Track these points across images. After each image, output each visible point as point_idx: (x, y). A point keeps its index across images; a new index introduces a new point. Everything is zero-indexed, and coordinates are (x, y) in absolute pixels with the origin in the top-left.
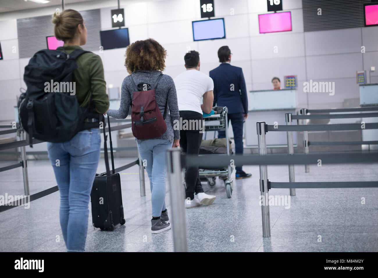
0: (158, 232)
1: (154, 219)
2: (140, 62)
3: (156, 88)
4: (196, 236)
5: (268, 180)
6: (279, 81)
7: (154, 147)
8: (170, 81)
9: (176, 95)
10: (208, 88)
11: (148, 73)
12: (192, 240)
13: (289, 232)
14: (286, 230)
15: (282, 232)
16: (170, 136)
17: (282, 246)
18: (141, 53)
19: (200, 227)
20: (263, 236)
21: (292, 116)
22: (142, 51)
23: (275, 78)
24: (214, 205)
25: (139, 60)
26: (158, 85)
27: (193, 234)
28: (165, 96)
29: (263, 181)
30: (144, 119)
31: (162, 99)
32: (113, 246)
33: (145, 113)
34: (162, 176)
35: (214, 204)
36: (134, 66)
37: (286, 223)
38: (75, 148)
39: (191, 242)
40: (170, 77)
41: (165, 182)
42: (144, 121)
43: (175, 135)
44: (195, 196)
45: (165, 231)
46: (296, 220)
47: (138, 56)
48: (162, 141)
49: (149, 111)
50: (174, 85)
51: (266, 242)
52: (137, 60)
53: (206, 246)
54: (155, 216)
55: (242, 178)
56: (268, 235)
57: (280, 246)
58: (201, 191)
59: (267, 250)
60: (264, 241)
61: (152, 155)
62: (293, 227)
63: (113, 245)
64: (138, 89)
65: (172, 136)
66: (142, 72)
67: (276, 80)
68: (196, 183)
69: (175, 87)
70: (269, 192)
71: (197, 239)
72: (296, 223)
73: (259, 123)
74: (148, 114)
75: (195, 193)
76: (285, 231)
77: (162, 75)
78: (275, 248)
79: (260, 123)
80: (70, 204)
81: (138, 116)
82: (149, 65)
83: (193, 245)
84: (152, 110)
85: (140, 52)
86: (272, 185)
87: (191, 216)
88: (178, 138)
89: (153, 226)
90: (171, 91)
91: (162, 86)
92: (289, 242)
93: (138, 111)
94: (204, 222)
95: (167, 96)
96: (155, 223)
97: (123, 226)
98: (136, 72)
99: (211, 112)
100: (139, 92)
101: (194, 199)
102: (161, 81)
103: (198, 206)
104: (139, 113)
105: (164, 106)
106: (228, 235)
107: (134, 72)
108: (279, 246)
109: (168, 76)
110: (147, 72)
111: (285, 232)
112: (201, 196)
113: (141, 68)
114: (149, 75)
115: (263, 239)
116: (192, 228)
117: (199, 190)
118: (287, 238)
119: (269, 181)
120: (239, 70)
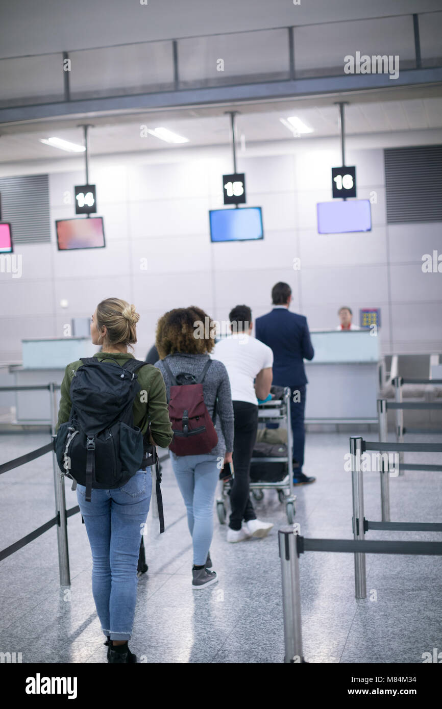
0: (203, 588)
1: (196, 568)
2: (181, 342)
3: (203, 381)
4: (259, 595)
5: (364, 518)
6: (351, 312)
7: (197, 465)
8: (221, 370)
9: (230, 390)
10: (265, 363)
11: (191, 358)
12: (255, 603)
13: (391, 589)
14: (386, 585)
15: (382, 589)
16: (221, 450)
17: (386, 614)
18: (183, 329)
19: (261, 579)
20: (356, 597)
21: (387, 404)
22: (184, 326)
23: (343, 309)
24: (271, 537)
25: (180, 338)
26: (206, 377)
27: (255, 592)
28: (215, 392)
29: (357, 520)
30: (189, 428)
31: (210, 397)
32: (144, 611)
33: (190, 420)
34: (208, 507)
35: (271, 535)
36: (172, 348)
37: (385, 574)
38: (127, 493)
39: (255, 605)
40: (222, 364)
41: (212, 515)
42: (188, 432)
43: (227, 448)
44: (243, 523)
45: (211, 585)
46: (399, 569)
47: (179, 333)
48: (210, 458)
49: (196, 417)
50: (227, 376)
51: (361, 608)
52: (177, 339)
53: (278, 612)
54: (198, 564)
55: (302, 483)
56: (363, 596)
57: (383, 613)
58: (253, 517)
59: (367, 620)
60: (358, 606)
61: (193, 475)
62: (396, 581)
63: (142, 609)
64: (177, 382)
65: (224, 450)
66: (181, 356)
67: (345, 311)
68: (245, 506)
69: (228, 378)
70: (365, 535)
71: (261, 599)
72: (399, 573)
73: (353, 440)
74: (194, 422)
75: (244, 520)
76: (386, 587)
77: (210, 361)
78: (377, 618)
79: (355, 439)
80: (112, 569)
81: (180, 423)
82: (195, 346)
83: (260, 610)
84: (200, 416)
85: (181, 327)
86: (369, 525)
87: (241, 558)
88: (230, 451)
89: (195, 579)
90: (224, 385)
91: (212, 378)
92: (395, 607)
93: (179, 417)
94: (264, 569)
95: (218, 390)
96: (198, 573)
97: (144, 574)
98: (173, 356)
99: (267, 398)
100: (179, 387)
101: (241, 530)
102: (210, 370)
103: (248, 538)
104: (181, 419)
105: (212, 406)
106: (305, 594)
107: (169, 355)
108: (381, 613)
109: (220, 362)
110: (189, 356)
111: (385, 589)
112: (254, 526)
113: (181, 350)
114: (192, 361)
115: (357, 602)
116: (249, 580)
117: (250, 516)
118: (390, 601)
119: (366, 519)
120: (303, 320)
